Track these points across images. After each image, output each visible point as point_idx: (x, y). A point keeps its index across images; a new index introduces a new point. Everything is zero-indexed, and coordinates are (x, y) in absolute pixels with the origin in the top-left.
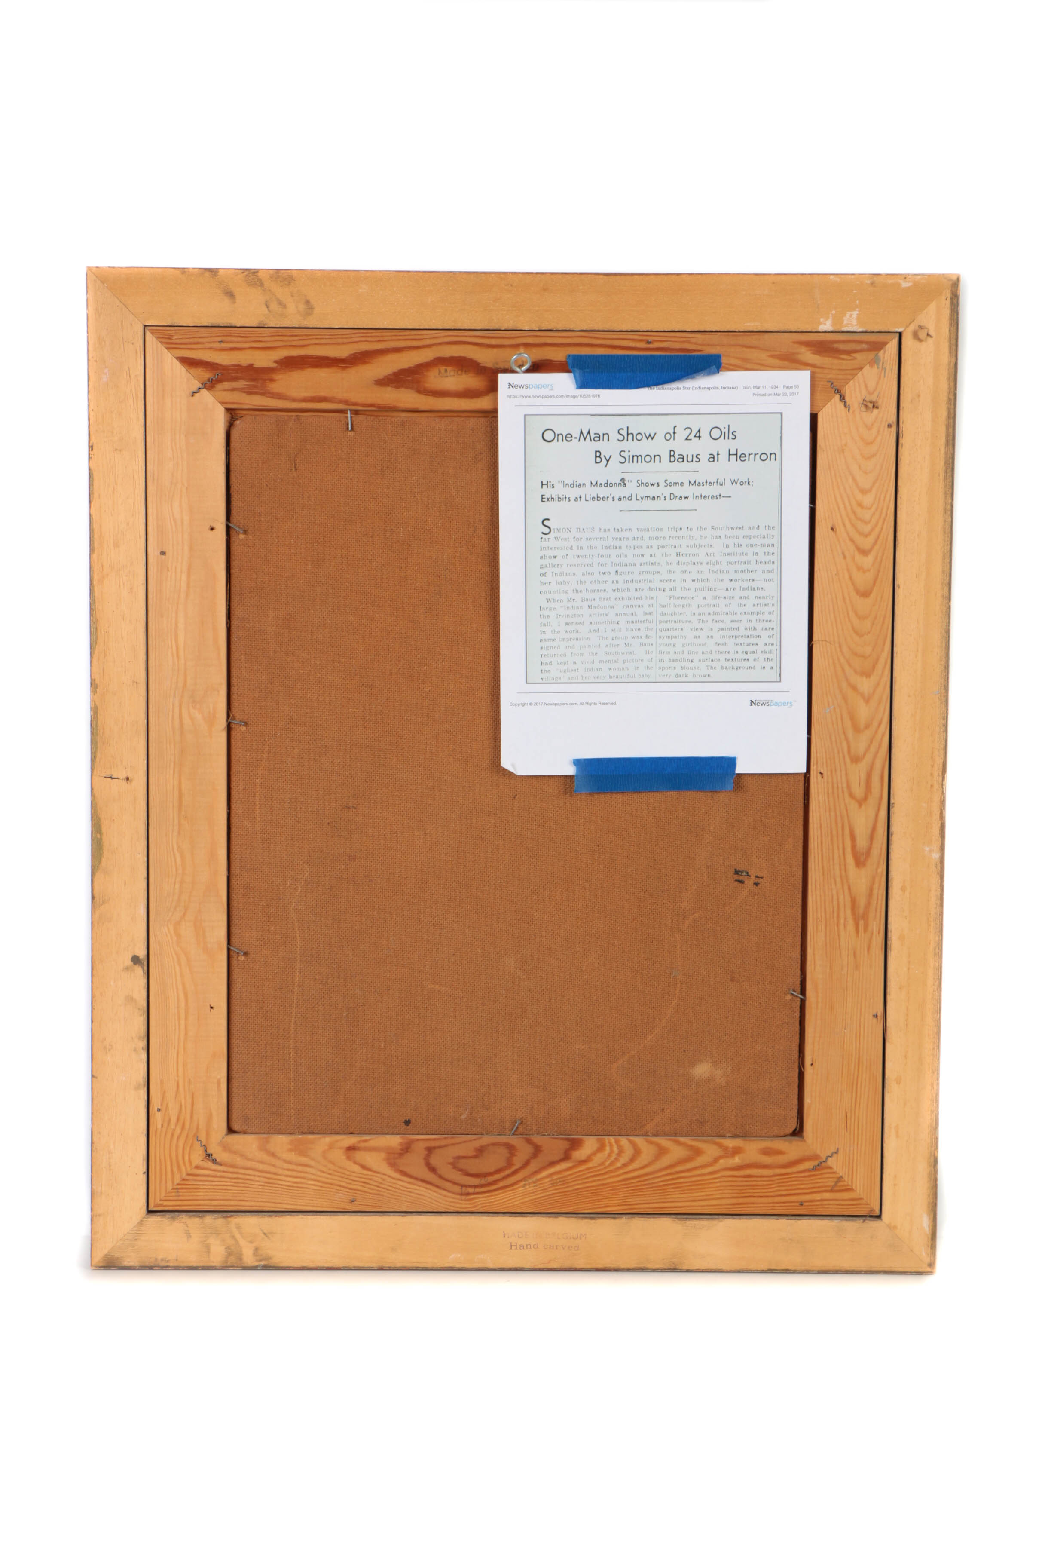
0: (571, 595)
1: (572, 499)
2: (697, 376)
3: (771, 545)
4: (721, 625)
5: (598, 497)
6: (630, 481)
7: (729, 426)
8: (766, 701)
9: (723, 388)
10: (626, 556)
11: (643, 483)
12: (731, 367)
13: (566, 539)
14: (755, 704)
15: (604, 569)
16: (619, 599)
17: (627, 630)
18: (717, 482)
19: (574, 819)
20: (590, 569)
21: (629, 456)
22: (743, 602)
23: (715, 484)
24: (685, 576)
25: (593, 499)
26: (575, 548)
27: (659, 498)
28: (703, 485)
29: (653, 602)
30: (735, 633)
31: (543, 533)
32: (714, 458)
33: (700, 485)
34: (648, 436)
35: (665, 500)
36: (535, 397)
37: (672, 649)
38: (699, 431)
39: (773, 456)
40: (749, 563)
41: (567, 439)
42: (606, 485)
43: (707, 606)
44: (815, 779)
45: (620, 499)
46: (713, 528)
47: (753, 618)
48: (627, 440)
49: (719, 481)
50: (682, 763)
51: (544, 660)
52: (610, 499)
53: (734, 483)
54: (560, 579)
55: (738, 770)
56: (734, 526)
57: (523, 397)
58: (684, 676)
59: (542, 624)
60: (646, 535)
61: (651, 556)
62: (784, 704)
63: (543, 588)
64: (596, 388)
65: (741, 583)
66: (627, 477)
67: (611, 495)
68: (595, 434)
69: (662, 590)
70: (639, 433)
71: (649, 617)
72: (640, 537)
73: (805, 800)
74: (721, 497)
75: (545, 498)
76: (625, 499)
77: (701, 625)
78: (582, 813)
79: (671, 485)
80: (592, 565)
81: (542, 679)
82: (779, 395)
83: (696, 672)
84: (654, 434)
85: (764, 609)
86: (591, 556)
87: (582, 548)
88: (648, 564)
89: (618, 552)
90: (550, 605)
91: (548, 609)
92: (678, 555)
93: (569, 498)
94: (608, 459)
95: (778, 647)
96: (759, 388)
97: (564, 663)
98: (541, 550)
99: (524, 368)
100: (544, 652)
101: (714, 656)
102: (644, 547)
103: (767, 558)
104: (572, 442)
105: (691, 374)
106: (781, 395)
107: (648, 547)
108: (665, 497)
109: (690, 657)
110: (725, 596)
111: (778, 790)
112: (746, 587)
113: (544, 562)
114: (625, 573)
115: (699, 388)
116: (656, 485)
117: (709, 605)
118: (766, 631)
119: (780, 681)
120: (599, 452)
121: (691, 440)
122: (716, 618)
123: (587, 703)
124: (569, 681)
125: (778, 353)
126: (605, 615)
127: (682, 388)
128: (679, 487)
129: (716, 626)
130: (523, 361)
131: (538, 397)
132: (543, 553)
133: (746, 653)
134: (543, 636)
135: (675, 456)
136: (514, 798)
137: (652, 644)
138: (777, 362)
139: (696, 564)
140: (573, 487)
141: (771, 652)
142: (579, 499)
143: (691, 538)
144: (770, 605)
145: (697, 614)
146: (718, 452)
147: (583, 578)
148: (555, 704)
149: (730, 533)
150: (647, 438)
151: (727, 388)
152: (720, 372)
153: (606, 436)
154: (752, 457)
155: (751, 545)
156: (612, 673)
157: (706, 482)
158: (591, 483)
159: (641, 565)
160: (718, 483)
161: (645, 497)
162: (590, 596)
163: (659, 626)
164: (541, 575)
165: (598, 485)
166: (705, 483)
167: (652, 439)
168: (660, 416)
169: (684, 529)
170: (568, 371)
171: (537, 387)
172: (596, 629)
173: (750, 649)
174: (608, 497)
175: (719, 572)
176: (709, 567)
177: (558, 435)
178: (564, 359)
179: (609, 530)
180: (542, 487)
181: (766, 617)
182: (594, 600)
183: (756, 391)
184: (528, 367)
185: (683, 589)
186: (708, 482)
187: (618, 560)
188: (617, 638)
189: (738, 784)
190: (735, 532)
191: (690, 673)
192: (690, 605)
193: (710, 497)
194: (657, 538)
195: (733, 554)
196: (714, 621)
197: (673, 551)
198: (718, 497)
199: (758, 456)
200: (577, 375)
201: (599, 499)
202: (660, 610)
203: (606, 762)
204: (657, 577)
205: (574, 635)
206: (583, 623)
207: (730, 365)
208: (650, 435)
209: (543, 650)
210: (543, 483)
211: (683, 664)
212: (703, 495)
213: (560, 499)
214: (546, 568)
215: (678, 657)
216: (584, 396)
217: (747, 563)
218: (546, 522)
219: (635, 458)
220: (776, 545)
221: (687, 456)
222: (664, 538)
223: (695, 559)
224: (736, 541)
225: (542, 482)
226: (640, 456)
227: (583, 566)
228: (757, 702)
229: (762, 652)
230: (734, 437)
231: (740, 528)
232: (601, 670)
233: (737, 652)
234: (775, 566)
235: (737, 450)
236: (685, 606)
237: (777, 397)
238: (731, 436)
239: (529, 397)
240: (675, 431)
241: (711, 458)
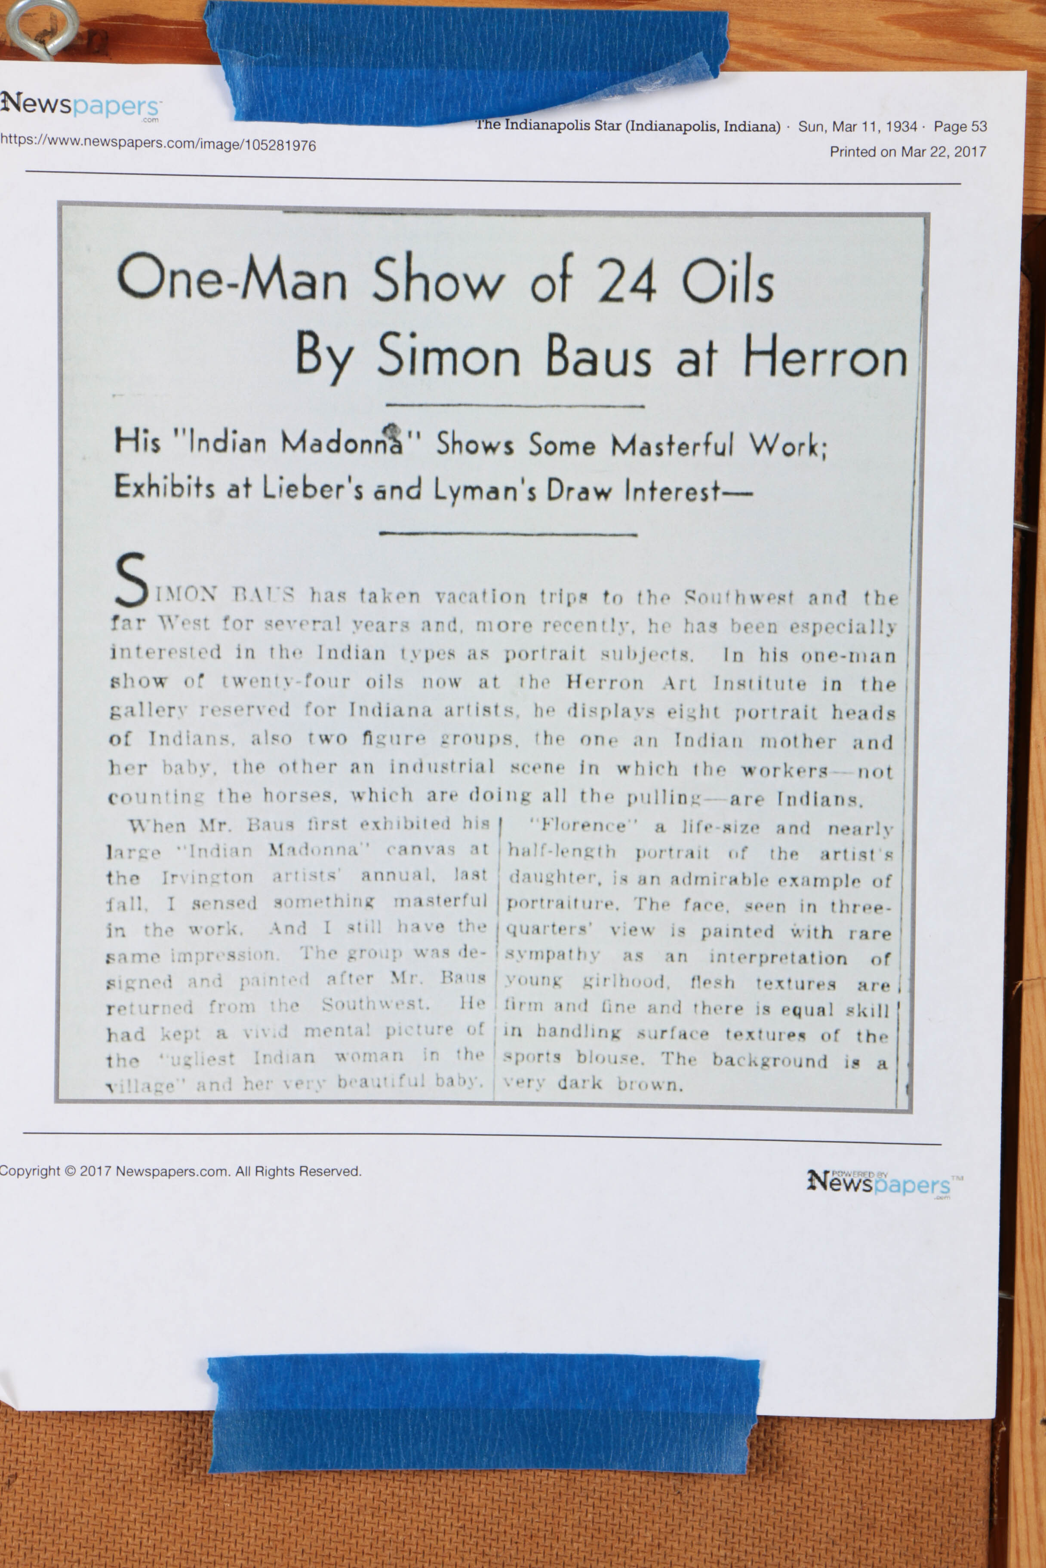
0: (212, 809)
1: (221, 490)
2: (641, 85)
3: (883, 657)
4: (713, 919)
5: (306, 486)
6: (414, 435)
7: (749, 255)
8: (864, 1174)
9: (731, 127)
10: (400, 683)
11: (460, 443)
12: (760, 57)
13: (197, 622)
14: (824, 1185)
15: (323, 725)
16: (376, 823)
17: (402, 927)
18: (707, 444)
19: (211, 1559)
20: (277, 725)
21: (413, 351)
22: (788, 842)
23: (701, 449)
24: (593, 754)
25: (288, 490)
26: (230, 654)
27: (511, 493)
28: (660, 454)
29: (488, 836)
30: (761, 945)
31: (119, 601)
32: (696, 363)
33: (649, 453)
34: (475, 285)
35: (533, 499)
36: (95, 142)
37: (547, 995)
38: (649, 271)
39: (896, 359)
40: (810, 713)
41: (205, 287)
42: (333, 446)
43: (666, 855)
44: (1027, 1444)
45: (380, 493)
46: (690, 595)
47: (823, 896)
48: (408, 297)
49: (711, 439)
50: (576, 1375)
51: (119, 1023)
52: (349, 492)
53: (764, 449)
54: (177, 755)
55: (765, 1407)
56: (763, 590)
57: (53, 141)
58: (589, 1085)
59: (115, 905)
60: (468, 614)
61: (484, 684)
62: (922, 1187)
63: (121, 784)
64: (302, 118)
65: (781, 782)
66: (404, 420)
67: (350, 479)
68: (298, 274)
69: (519, 797)
70: (448, 275)
71: (475, 888)
72: (447, 619)
73: (991, 1512)
74: (719, 493)
75: (128, 485)
76: (397, 492)
77: (647, 918)
78: (239, 1540)
79: (551, 449)
80: (285, 711)
81: (109, 1086)
82: (920, 153)
83: (628, 1072)
84: (496, 278)
85: (855, 869)
86: (281, 682)
87: (250, 653)
88: (473, 710)
89: (373, 668)
90: (140, 840)
91: (135, 855)
92: (574, 685)
93: (209, 486)
94: (341, 358)
95: (905, 998)
96: (851, 128)
97: (184, 1035)
98: (114, 657)
99: (56, 44)
100: (117, 997)
101: (688, 1021)
102: (462, 653)
103: (870, 700)
104: (220, 297)
105: (623, 79)
106: (928, 153)
107: (472, 655)
108: (531, 490)
109: (610, 1022)
110: (728, 822)
111: (901, 1473)
112: (799, 793)
113: (124, 697)
114: (396, 740)
115: (651, 127)
116: (502, 449)
117: (674, 853)
118: (865, 942)
119: (910, 1111)
120: (311, 334)
121: (620, 300)
122: (699, 893)
123: (260, 1170)
124: (201, 1096)
125: (918, 9)
126: (325, 876)
127: (593, 126)
128: (580, 459)
129: (695, 922)
130: (53, 18)
131: (105, 143)
132: (118, 668)
133: (796, 1012)
134: (116, 946)
135: (566, 352)
136: (9, 1484)
137: (482, 978)
138: (914, 39)
139: (633, 713)
140: (225, 449)
141: (882, 1011)
142: (242, 491)
143: (617, 627)
144: (879, 856)
145: (633, 879)
146: (711, 343)
147: (255, 755)
148: (151, 1173)
149: (748, 613)
150: (475, 293)
151: (745, 127)
152: (722, 74)
153: (335, 283)
154: (825, 361)
155: (818, 657)
156: (350, 1070)
157: (671, 443)
158: (285, 439)
159: (449, 712)
160: (711, 448)
161: (466, 488)
162: (276, 812)
163: (508, 918)
164: (111, 741)
165: (308, 445)
166: (665, 448)
167: (491, 294)
168: (518, 219)
169: (596, 597)
170: (209, 59)
171: (102, 108)
172: (297, 924)
173: (811, 998)
174: (339, 487)
175: (709, 742)
176: (676, 723)
177: (173, 274)
178: (193, 16)
179: (342, 595)
180: (118, 449)
181: (866, 894)
182: (291, 825)
183: (843, 139)
184: (67, 43)
185: (587, 796)
186: (677, 441)
187: (372, 697)
188: (365, 954)
189: (765, 1449)
190: (767, 612)
191: (608, 1074)
192: (611, 852)
193: (682, 494)
194: (503, 626)
195: (755, 684)
196: (690, 905)
197: (559, 670)
198: (710, 493)
199: (843, 361)
200: (239, 73)
201: (310, 491)
202: (511, 863)
203: (320, 1367)
204: (503, 755)
205: (222, 943)
206: (253, 904)
207: (757, 48)
208: (483, 282)
209: (114, 991)
210: (123, 435)
211: (586, 1044)
212: (659, 486)
213: (177, 490)
214: (130, 718)
215: (570, 1020)
216: (260, 145)
217: (802, 714)
218: (130, 566)
219: (433, 358)
220: (900, 657)
221: (608, 352)
222: (527, 626)
223: (628, 698)
224: (769, 642)
225: (118, 430)
226: (450, 350)
227: (254, 711)
228: (830, 1177)
229: (850, 1011)
230: (764, 294)
231: (781, 599)
232: (310, 1057)
233: (767, 1010)
234: (896, 728)
235: (774, 337)
236: (595, 853)
237: (911, 159)
238: (756, 291)
239: (75, 142)
240: (569, 272)
241: (689, 361)
